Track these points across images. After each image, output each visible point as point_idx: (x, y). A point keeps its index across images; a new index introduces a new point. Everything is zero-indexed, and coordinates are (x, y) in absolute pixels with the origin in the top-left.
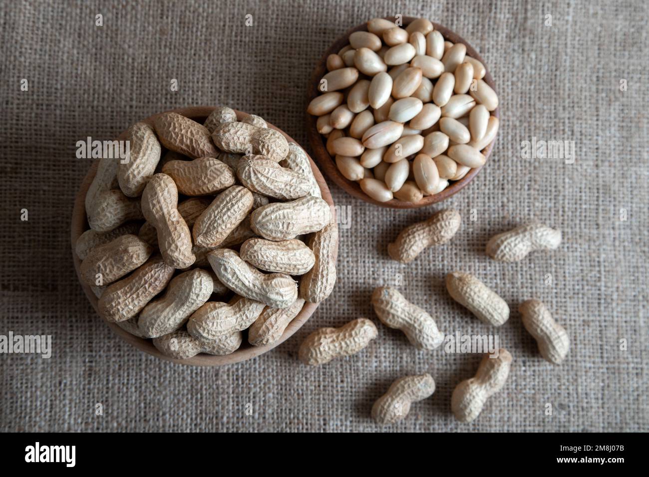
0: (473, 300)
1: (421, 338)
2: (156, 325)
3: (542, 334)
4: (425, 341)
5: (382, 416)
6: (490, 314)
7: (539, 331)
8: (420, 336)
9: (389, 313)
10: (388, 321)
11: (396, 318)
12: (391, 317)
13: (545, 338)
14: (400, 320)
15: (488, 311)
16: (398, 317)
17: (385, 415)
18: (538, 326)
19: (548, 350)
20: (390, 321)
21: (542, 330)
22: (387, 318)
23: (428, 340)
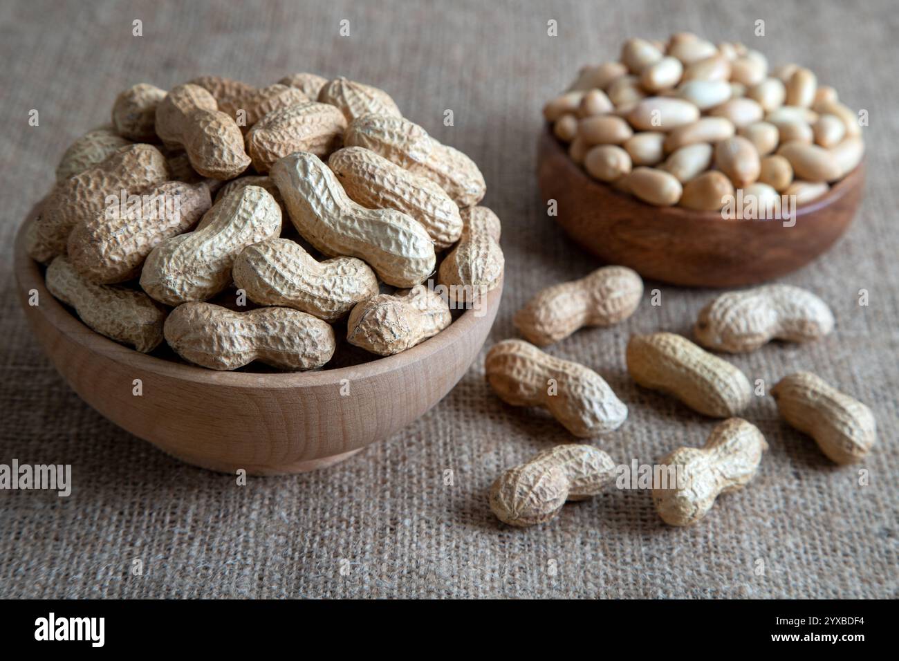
0: (674, 350)
1: (580, 390)
2: (177, 252)
3: (816, 399)
4: (587, 393)
5: (510, 482)
6: (709, 371)
7: (809, 394)
8: (576, 387)
9: (514, 358)
10: (514, 374)
11: (528, 364)
12: (519, 364)
13: (824, 402)
14: (537, 368)
15: (705, 367)
16: (532, 363)
17: (515, 480)
18: (806, 388)
19: (832, 416)
20: (519, 372)
21: (815, 393)
22: (512, 368)
23: (593, 393)
